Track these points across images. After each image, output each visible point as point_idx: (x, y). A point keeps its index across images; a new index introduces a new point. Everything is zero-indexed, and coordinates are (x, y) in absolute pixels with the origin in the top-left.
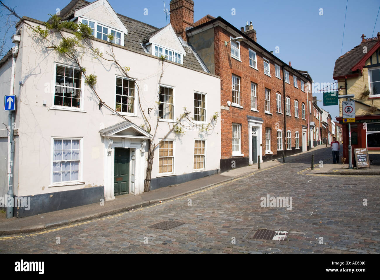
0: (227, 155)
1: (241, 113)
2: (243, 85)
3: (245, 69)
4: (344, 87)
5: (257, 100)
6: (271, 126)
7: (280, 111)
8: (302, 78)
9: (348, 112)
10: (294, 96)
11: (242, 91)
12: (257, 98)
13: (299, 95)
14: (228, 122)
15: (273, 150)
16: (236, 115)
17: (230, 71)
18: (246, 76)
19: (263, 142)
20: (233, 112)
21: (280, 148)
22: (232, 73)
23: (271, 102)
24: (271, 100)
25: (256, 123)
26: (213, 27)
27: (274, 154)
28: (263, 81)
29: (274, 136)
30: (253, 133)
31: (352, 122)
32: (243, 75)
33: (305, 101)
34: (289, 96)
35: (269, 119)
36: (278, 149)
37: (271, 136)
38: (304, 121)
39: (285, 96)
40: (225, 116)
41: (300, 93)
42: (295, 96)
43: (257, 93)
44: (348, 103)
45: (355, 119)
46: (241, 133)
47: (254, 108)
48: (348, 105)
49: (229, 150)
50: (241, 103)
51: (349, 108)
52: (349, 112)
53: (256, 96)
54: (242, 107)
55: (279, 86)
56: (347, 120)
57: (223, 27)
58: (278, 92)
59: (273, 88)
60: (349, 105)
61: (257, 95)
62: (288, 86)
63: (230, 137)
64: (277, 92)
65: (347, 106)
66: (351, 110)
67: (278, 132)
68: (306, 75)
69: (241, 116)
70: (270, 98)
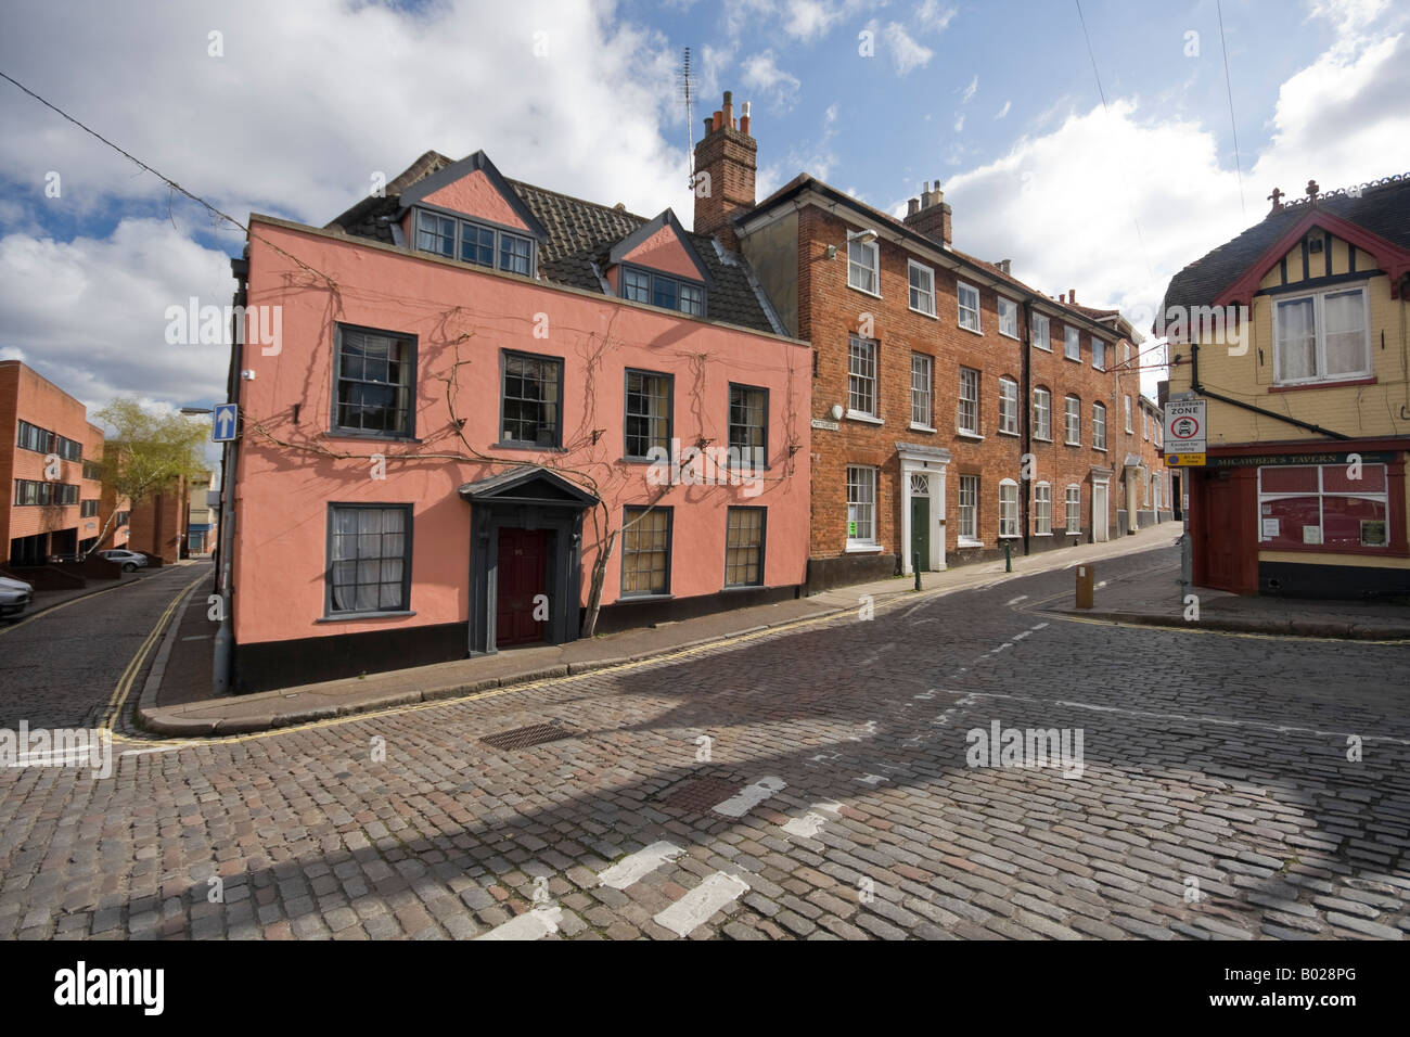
0: (829, 548)
1: (877, 438)
2: (883, 363)
3: (893, 318)
4: (1190, 358)
5: (933, 400)
6: (980, 471)
7: (1010, 429)
8: (1095, 332)
9: (1183, 435)
10: (1064, 385)
11: (883, 377)
12: (933, 393)
13: (1084, 382)
14: (835, 462)
15: (985, 535)
16: (861, 442)
17: (845, 327)
18: (896, 336)
19: (947, 514)
20: (851, 436)
21: (1012, 531)
22: (850, 332)
23: (980, 404)
24: (980, 399)
25: (926, 464)
26: (794, 208)
27: (987, 548)
28: (955, 347)
29: (989, 498)
30: (916, 491)
31: (1195, 464)
32: (886, 335)
33: (1106, 397)
34: (1045, 383)
35: (972, 451)
36: (1003, 532)
37: (979, 498)
38: (1101, 455)
39: (1031, 386)
40: (823, 447)
41: (1086, 376)
42: (1066, 384)
43: (933, 382)
44: (1184, 408)
45: (1204, 456)
46: (878, 490)
47: (923, 421)
48: (1184, 415)
49: (835, 536)
50: (879, 409)
51: (1186, 423)
52: (1187, 435)
53: (929, 390)
54: (881, 421)
55: (1010, 359)
56: (1177, 460)
57: (825, 207)
58: (1008, 376)
59: (988, 365)
60: (1188, 414)
61: (933, 388)
62: (1044, 356)
63: (839, 501)
64: (1002, 376)
65: (1179, 416)
66: (1192, 428)
67: (1003, 487)
68: (1113, 321)
69: (878, 445)
70: (979, 394)
